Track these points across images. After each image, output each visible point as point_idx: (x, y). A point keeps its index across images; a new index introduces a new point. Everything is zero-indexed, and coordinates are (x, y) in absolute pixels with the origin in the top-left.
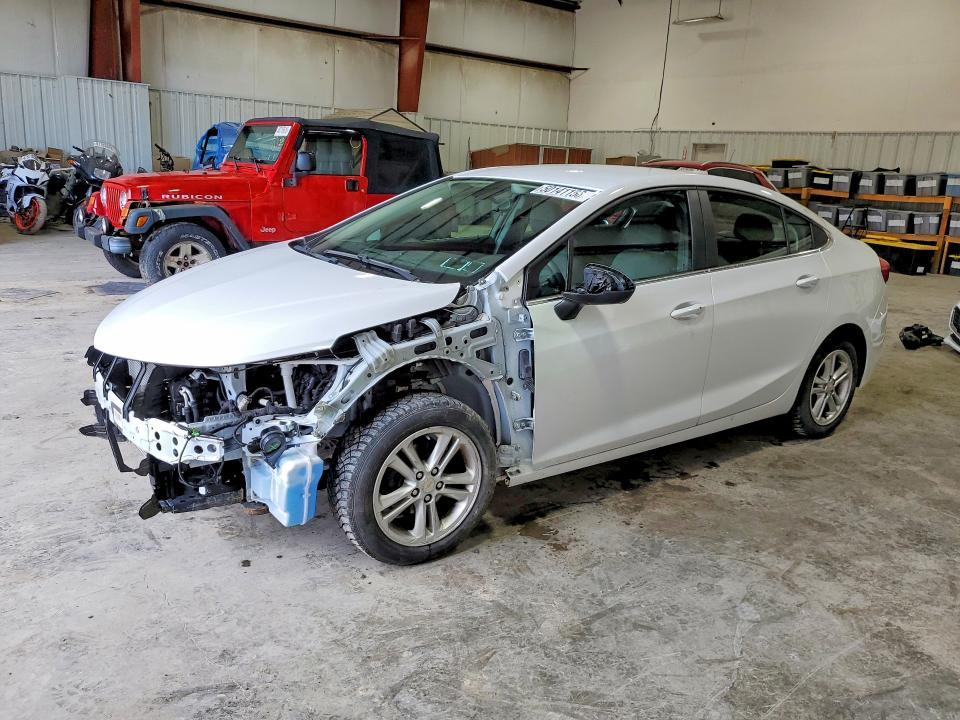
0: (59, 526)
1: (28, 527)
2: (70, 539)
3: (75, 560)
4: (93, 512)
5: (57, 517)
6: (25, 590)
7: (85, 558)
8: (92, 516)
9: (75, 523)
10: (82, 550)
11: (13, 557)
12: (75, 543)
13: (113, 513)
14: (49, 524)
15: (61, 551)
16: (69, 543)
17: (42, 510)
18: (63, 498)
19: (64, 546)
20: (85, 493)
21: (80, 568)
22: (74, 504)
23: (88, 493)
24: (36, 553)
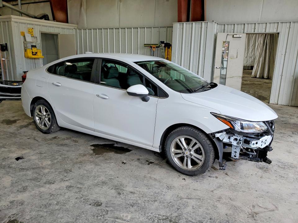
0: (283, 172)
1: (291, 175)
2: (281, 167)
3: (282, 163)
4: (272, 171)
5: (282, 174)
6: (295, 163)
7: (280, 162)
8: (273, 170)
9: (278, 170)
10: (280, 164)
11: (297, 170)
12: (280, 166)
13: (266, 168)
14: (285, 173)
15: (285, 166)
16: (282, 166)
17: (285, 178)
18: (278, 179)
19: (284, 167)
20: (270, 178)
21: (282, 161)
22: (275, 176)
23: (269, 177)
24: (291, 168)
